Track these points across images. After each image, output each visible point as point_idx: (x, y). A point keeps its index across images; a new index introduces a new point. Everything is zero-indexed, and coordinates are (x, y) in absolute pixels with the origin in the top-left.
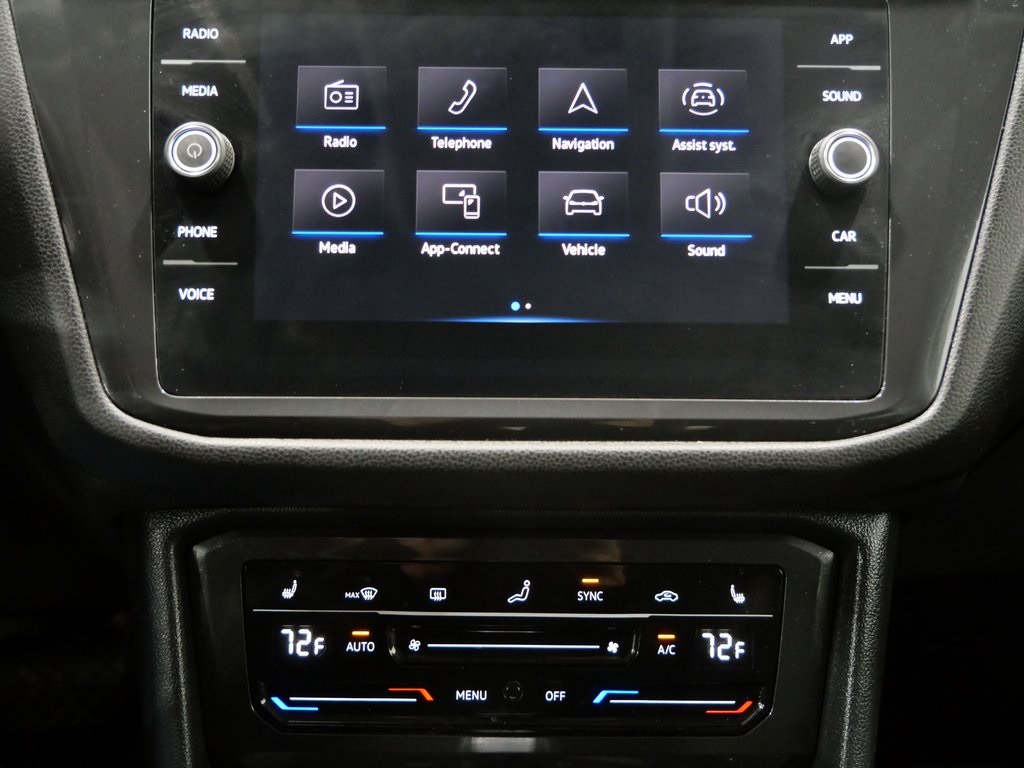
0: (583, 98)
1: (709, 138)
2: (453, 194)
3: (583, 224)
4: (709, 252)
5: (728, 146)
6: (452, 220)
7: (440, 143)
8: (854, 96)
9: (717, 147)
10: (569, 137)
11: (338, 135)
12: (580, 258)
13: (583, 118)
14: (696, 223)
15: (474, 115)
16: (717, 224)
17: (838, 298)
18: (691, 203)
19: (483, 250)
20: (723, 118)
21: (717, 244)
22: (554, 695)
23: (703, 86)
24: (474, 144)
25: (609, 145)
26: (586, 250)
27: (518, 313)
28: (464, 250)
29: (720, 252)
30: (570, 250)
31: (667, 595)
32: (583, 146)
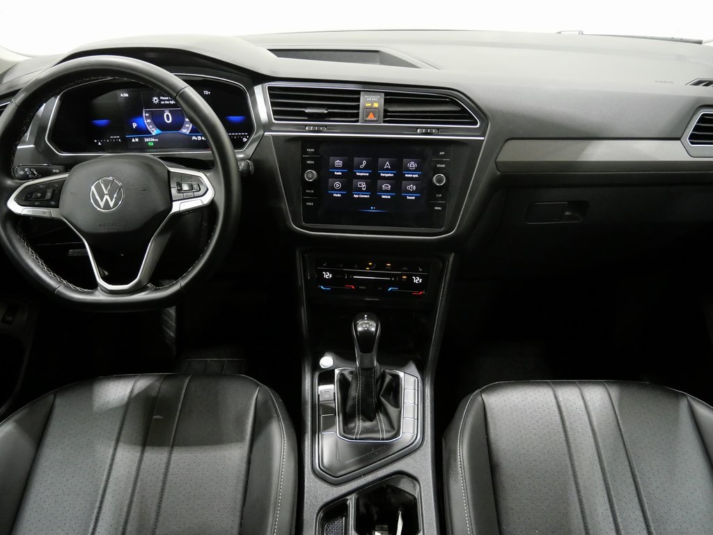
0: (387, 165)
1: (413, 174)
2: (360, 185)
3: (386, 191)
4: (411, 198)
5: (417, 176)
6: (360, 190)
7: (358, 174)
8: (443, 166)
9: (414, 176)
10: (384, 173)
11: (338, 172)
12: (385, 199)
13: (387, 169)
14: (409, 192)
15: (365, 168)
16: (413, 192)
17: (436, 208)
18: (408, 188)
19: (366, 196)
20: (416, 170)
21: (413, 196)
22: (379, 288)
23: (412, 163)
24: (365, 174)
25: (392, 175)
26: (386, 197)
27: (372, 209)
28: (362, 196)
29: (414, 198)
30: (383, 197)
31: (405, 269)
32: (387, 175)
